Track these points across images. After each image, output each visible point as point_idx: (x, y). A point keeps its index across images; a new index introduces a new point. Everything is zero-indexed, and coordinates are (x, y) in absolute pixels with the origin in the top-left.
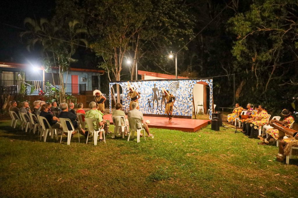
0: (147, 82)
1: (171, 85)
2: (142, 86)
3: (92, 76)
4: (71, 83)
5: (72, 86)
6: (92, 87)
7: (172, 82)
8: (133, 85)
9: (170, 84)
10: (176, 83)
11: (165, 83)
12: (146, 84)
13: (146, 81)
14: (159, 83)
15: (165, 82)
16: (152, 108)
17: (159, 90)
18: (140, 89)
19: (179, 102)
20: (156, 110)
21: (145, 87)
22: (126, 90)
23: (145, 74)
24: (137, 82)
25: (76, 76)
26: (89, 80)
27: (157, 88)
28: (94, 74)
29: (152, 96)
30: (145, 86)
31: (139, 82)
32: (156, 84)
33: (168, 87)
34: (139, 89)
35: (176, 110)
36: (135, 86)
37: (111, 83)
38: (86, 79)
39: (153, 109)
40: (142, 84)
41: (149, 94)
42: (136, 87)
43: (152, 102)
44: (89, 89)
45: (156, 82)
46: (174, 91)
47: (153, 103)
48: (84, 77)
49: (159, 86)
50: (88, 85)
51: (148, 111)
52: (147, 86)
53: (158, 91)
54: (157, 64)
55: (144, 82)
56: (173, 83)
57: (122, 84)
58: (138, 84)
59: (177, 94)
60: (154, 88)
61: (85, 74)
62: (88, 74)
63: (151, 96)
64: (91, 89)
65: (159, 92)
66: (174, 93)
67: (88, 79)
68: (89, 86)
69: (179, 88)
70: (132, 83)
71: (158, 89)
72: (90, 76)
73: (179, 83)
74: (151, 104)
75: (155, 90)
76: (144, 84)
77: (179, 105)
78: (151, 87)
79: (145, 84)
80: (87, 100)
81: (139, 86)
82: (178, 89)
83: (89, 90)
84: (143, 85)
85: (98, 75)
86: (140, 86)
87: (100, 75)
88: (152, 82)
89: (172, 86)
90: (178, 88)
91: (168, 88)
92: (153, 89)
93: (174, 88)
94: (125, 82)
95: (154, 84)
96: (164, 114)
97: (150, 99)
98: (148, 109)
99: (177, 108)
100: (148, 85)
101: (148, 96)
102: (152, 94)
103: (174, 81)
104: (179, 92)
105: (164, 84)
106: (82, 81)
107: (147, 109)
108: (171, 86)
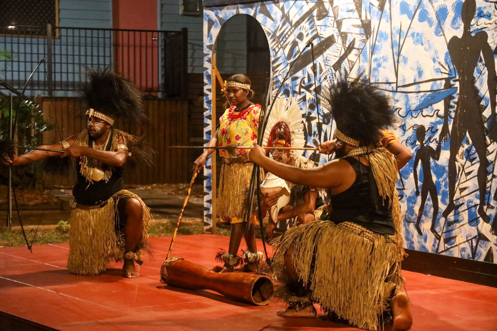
2: (385, 26)
4: (110, 25)
5: (116, 45)
8: (331, 19)
16: (442, 207)
18: (369, 52)
20: (473, 221)
21: (404, 28)
22: (290, 55)
27: (482, 36)
29: (447, 107)
30: (405, 21)
32: (479, 2)
34: (362, 52)
37: (212, 14)
39: (451, 217)
41: (428, 86)
43: (445, 155)
47: (452, 160)
51: (418, 227)
57: (268, 14)
60: (460, 34)
63: (440, 106)
74: (440, 171)
75: (466, 52)
76: (396, 11)
78: (439, 30)
79: (404, 8)
81: (367, 28)
84: (391, 18)
92: (453, 46)
97: (433, 130)
98: (417, 208)
100: (423, 17)
101: (420, 109)
102: (448, 85)
106: (181, 11)
107: (410, 210)
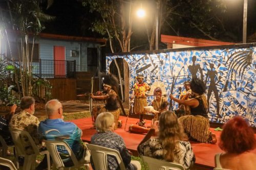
0: (178, 53)
1: (230, 57)
2: (168, 62)
3: (88, 48)
4: (53, 59)
5: (54, 64)
6: (88, 65)
7: (233, 52)
8: (150, 60)
9: (230, 55)
10: (244, 52)
11: (217, 55)
12: (176, 57)
13: (175, 51)
14: (204, 55)
15: (217, 52)
17: (204, 69)
18: (163, 68)
19: (251, 97)
21: (174, 63)
22: (136, 69)
23: (174, 42)
24: (156, 53)
25: (62, 48)
26: (83, 53)
27: (199, 65)
28: (91, 46)
30: (174, 61)
31: (163, 54)
32: (197, 57)
33: (224, 63)
34: (160, 68)
35: (242, 113)
36: (154, 62)
37: (109, 58)
38: (77, 53)
40: (166, 57)
41: (182, 77)
42: (154, 64)
44: (83, 69)
45: (197, 53)
46: (238, 72)
48: (75, 49)
49: (203, 61)
50: (81, 63)
52: (178, 62)
53: (201, 73)
54: (196, 26)
55: (172, 54)
56: (236, 53)
57: (128, 58)
58: (159, 57)
59: (245, 78)
60: (192, 65)
61: (77, 46)
62: (81, 45)
64: (87, 69)
65: (204, 74)
66: (238, 75)
67: (81, 53)
68: (83, 65)
69: (251, 65)
70: (148, 55)
71: (202, 66)
72: (85, 48)
73: (251, 53)
75: (194, 69)
76: (171, 58)
77: (251, 102)
78: (185, 63)
79: (174, 58)
80: (77, 87)
81: (162, 62)
82: (249, 66)
83: (83, 71)
84: (169, 60)
85: (98, 47)
86: (164, 61)
87: (100, 46)
88: (189, 53)
89: (235, 59)
90: (249, 64)
91: (225, 65)
92: (190, 67)
93: (238, 65)
94: (134, 54)
95: (192, 56)
96: (214, 120)
99: (247, 111)
100: (180, 60)
101: (180, 83)
102: (188, 77)
103: (240, 50)
104: (250, 73)
105: (214, 57)
106: (71, 56)
108: (232, 61)
